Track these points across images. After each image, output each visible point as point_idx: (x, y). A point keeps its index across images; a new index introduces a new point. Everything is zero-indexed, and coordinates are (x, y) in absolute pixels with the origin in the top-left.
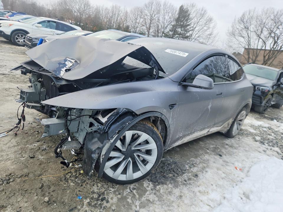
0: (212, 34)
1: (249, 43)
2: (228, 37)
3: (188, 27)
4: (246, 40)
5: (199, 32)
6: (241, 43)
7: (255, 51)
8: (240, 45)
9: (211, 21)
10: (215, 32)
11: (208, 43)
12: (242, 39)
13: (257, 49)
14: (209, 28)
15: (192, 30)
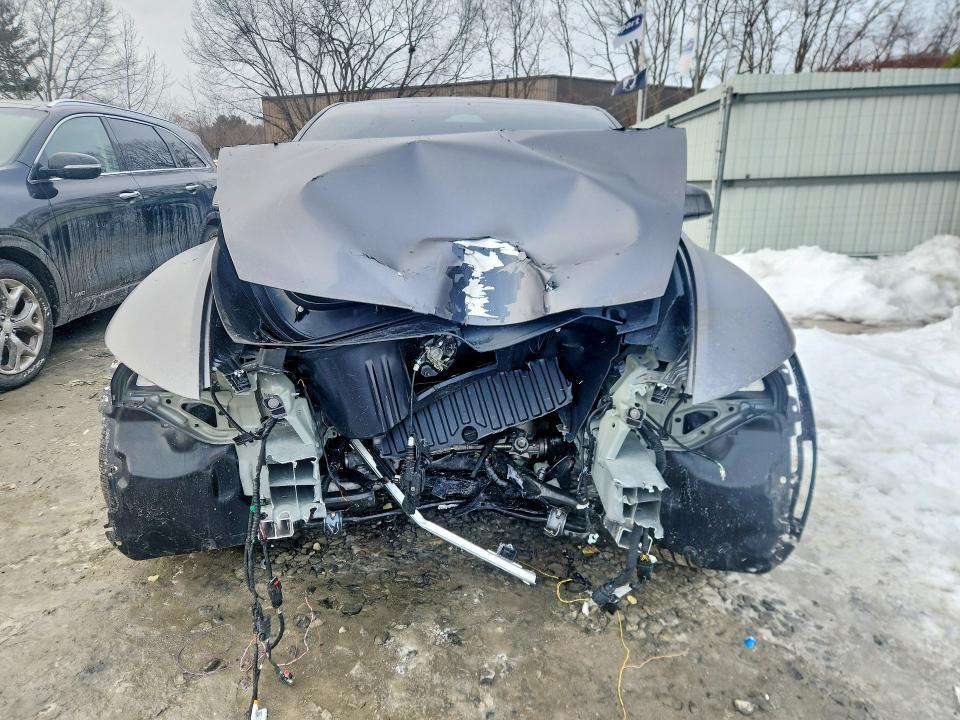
0: (131, 60)
1: (273, 80)
2: (198, 68)
3: (17, 43)
4: (261, 72)
5: (73, 58)
6: (250, 83)
7: (301, 102)
8: (251, 91)
9: (103, 10)
10: (141, 55)
11: (132, 96)
12: (248, 71)
13: (304, 96)
14: (108, 40)
15: (41, 53)
